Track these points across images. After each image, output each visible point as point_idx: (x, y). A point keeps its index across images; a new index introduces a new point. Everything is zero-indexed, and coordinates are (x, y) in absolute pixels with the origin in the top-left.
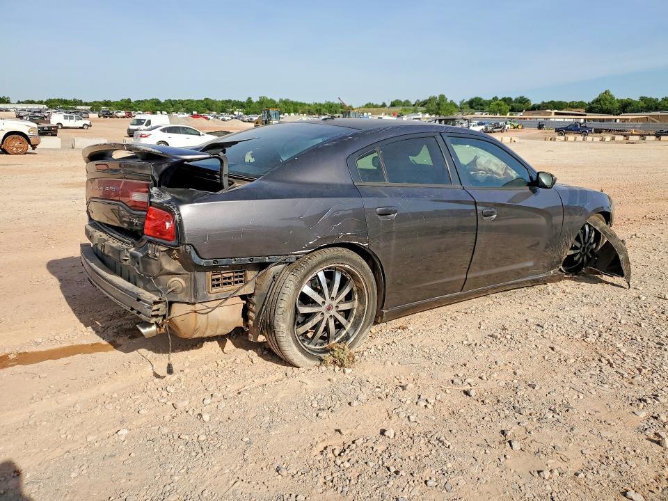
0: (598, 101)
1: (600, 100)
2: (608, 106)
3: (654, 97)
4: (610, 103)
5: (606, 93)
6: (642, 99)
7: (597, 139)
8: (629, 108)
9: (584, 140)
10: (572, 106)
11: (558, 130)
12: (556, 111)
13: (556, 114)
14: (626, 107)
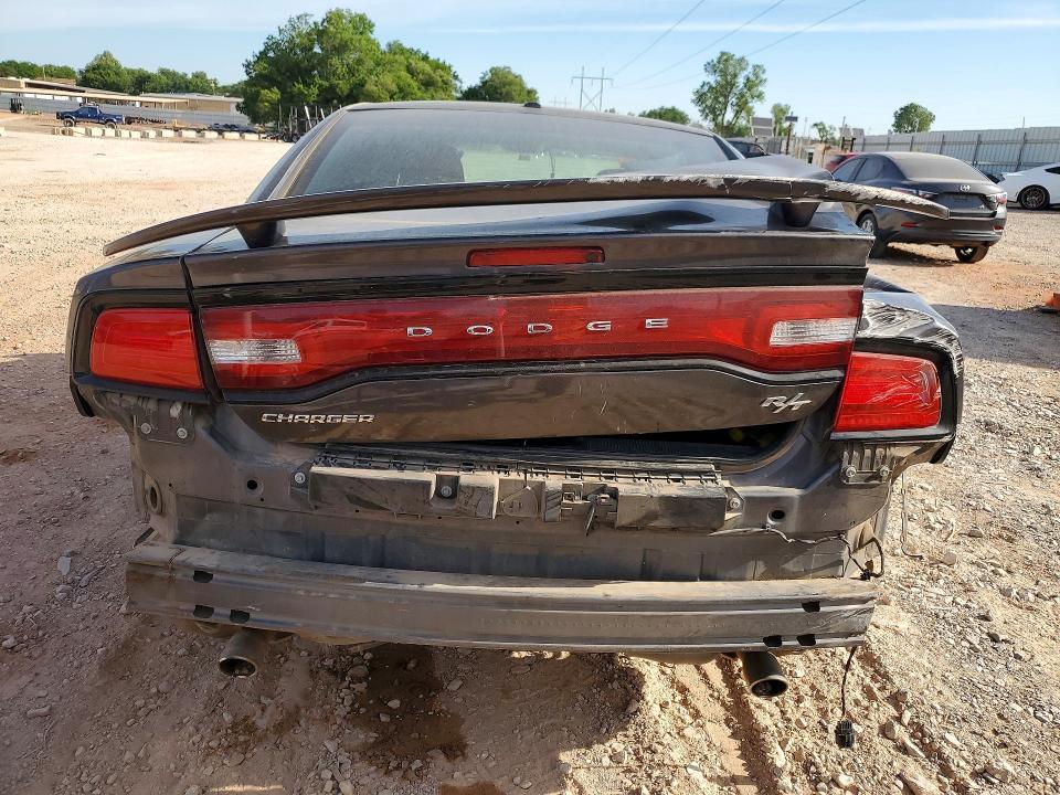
0: (93, 69)
1: (99, 66)
2: (113, 78)
3: (180, 71)
4: (117, 74)
5: (104, 55)
6: (164, 72)
7: (136, 135)
8: (148, 85)
9: (116, 135)
10: (52, 72)
11: (61, 116)
12: (28, 80)
13: (29, 85)
14: (141, 83)
